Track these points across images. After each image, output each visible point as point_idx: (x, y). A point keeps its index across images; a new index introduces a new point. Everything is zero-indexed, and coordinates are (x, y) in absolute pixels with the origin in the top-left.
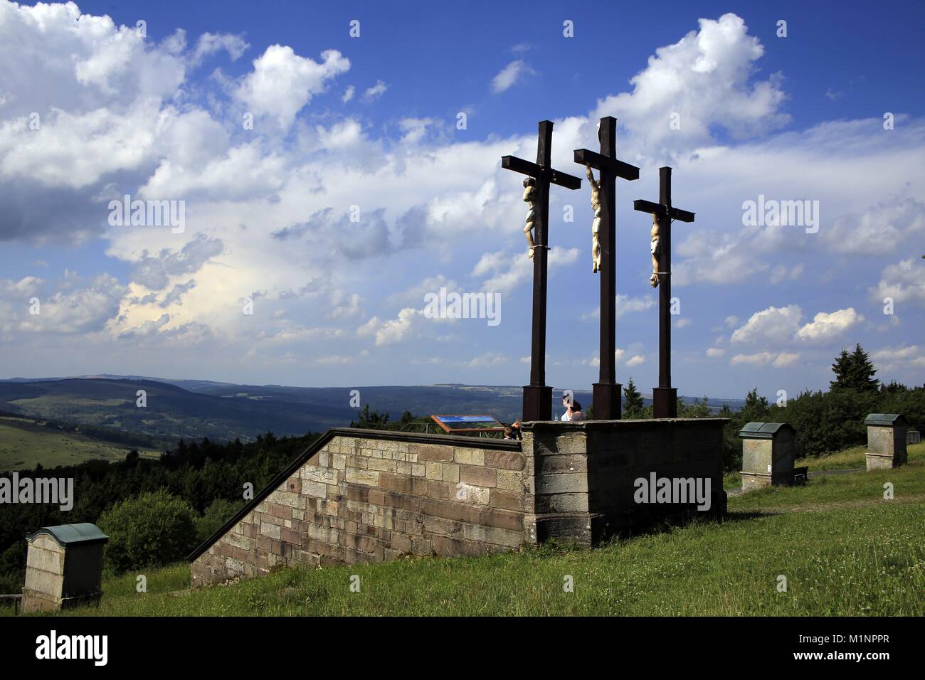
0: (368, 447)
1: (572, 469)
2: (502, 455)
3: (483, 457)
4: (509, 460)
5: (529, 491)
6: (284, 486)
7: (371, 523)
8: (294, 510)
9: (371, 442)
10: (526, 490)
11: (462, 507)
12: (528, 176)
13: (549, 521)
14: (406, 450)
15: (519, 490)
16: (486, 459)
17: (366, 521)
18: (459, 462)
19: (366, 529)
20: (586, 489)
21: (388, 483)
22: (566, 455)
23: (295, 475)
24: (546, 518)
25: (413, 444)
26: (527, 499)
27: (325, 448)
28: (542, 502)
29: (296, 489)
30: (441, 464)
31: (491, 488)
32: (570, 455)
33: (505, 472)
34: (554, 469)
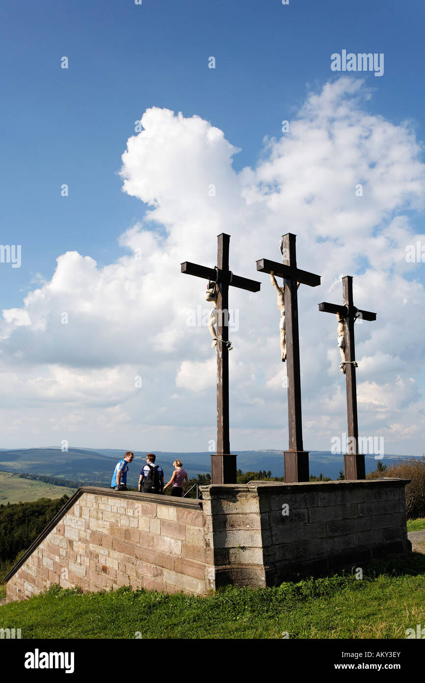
0: (102, 502)
1: (248, 526)
2: (190, 512)
3: (175, 514)
4: (194, 517)
5: (209, 546)
6: (54, 530)
7: (104, 564)
8: (60, 549)
9: (104, 498)
10: (207, 545)
11: (162, 555)
12: (208, 281)
13: (228, 572)
14: (126, 506)
15: (202, 544)
16: (178, 515)
17: (102, 561)
18: (160, 517)
19: (101, 567)
20: (260, 544)
21: (114, 531)
22: (242, 514)
23: (61, 523)
24: (225, 570)
25: (130, 501)
26: (208, 552)
27: (77, 502)
28: (222, 554)
29: (62, 532)
30: (148, 519)
31: (182, 541)
32: (246, 514)
33: (192, 527)
34: (232, 526)
